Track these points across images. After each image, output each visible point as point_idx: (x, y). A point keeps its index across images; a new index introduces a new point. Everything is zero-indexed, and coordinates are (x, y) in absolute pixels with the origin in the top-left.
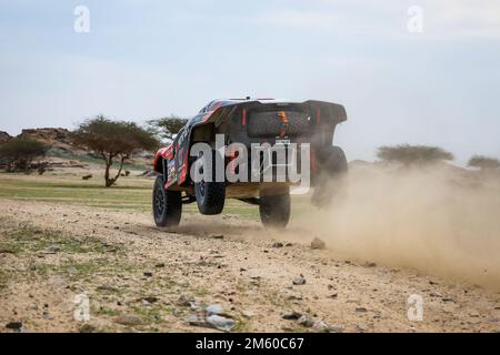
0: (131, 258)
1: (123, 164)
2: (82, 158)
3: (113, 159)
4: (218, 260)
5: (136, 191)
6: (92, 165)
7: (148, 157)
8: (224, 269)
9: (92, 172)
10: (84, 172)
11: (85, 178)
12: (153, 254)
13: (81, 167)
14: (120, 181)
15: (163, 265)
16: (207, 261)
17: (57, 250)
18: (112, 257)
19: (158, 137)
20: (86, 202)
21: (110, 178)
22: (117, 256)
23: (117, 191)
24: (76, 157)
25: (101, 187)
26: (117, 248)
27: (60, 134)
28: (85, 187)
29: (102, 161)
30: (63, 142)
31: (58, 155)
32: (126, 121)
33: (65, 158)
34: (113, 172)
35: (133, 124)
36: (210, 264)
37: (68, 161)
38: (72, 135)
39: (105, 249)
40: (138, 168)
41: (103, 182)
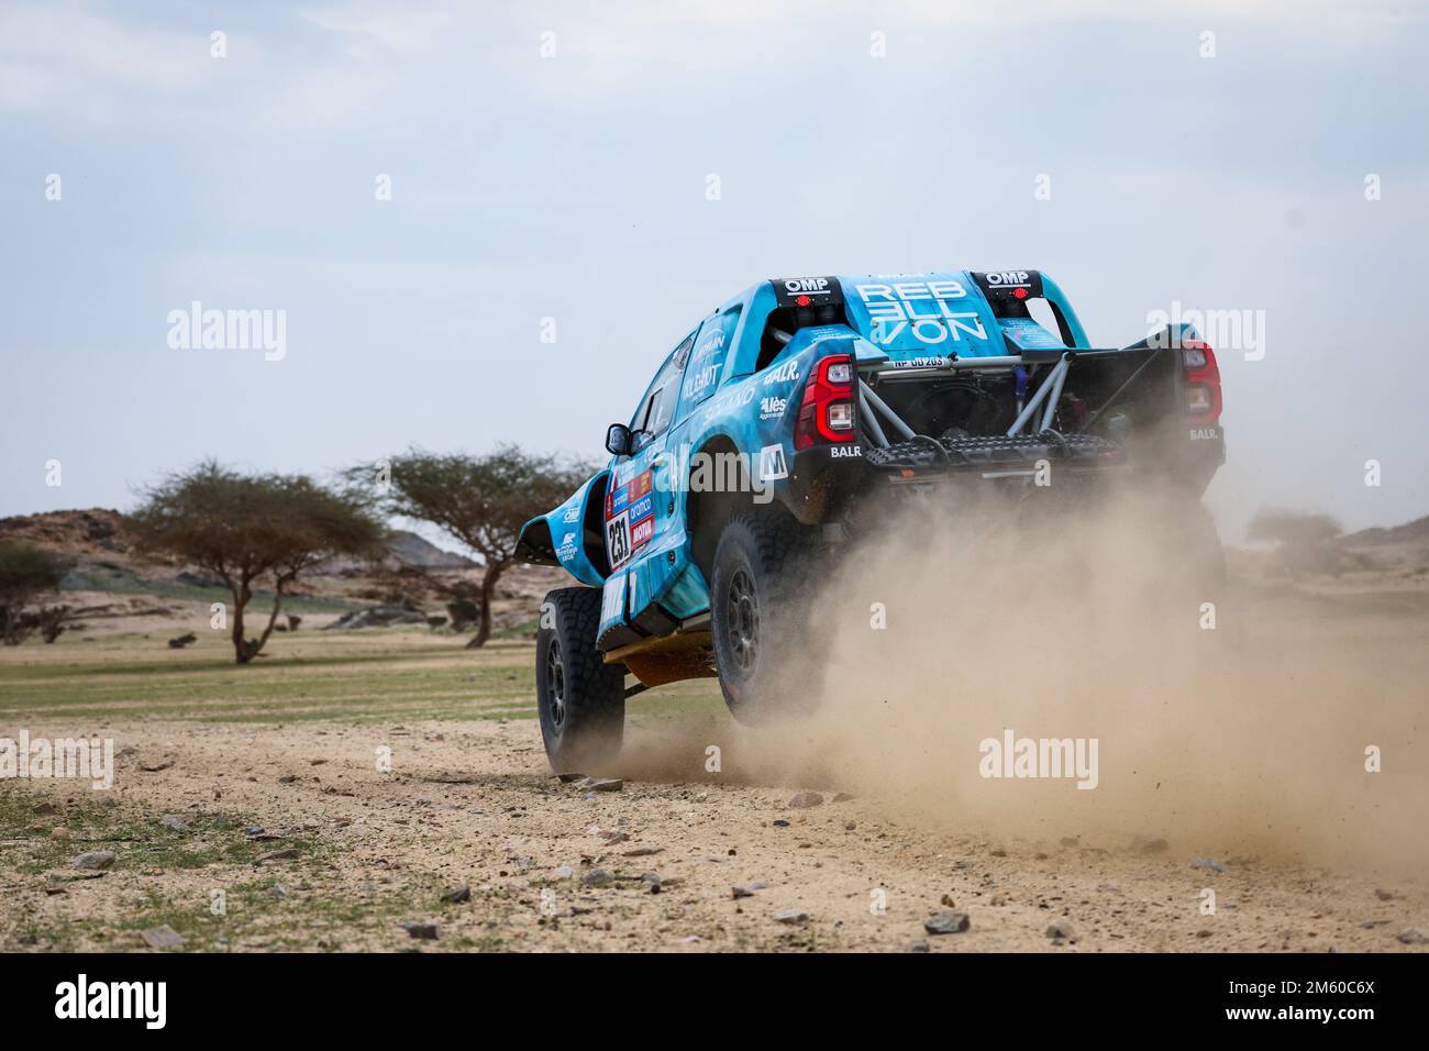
0: (352, 876)
1: (282, 597)
2: (163, 589)
3: (252, 584)
4: (643, 865)
5: (322, 669)
6: (193, 606)
7: (349, 574)
8: (677, 897)
9: (193, 625)
10: (172, 627)
11: (176, 644)
12: (422, 858)
13: (163, 612)
14: (277, 646)
15: (464, 896)
16: (608, 869)
17: (108, 863)
18: (288, 878)
19: (376, 512)
20: (186, 709)
21: (248, 637)
22: (305, 871)
23: (270, 675)
24: (147, 586)
25: (223, 665)
26: (299, 844)
27: (98, 526)
28: (178, 667)
29: (221, 592)
30: (109, 547)
31: (96, 585)
32: (283, 473)
33: (117, 591)
34: (256, 621)
35: (303, 481)
36: (619, 882)
37: (125, 600)
38: (131, 524)
39: (262, 853)
40: (325, 605)
41: (229, 651)
